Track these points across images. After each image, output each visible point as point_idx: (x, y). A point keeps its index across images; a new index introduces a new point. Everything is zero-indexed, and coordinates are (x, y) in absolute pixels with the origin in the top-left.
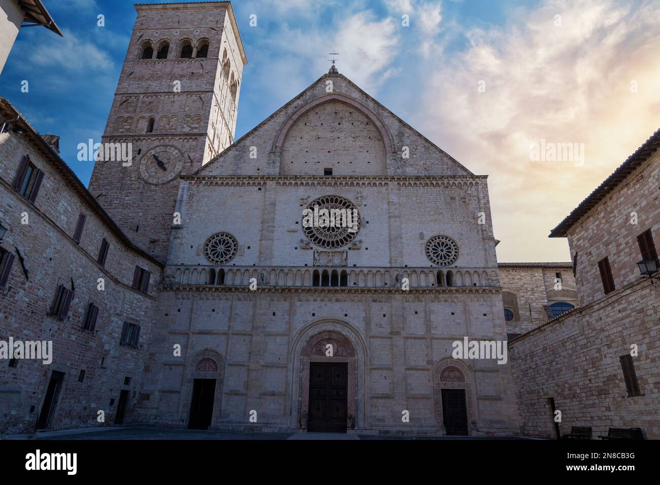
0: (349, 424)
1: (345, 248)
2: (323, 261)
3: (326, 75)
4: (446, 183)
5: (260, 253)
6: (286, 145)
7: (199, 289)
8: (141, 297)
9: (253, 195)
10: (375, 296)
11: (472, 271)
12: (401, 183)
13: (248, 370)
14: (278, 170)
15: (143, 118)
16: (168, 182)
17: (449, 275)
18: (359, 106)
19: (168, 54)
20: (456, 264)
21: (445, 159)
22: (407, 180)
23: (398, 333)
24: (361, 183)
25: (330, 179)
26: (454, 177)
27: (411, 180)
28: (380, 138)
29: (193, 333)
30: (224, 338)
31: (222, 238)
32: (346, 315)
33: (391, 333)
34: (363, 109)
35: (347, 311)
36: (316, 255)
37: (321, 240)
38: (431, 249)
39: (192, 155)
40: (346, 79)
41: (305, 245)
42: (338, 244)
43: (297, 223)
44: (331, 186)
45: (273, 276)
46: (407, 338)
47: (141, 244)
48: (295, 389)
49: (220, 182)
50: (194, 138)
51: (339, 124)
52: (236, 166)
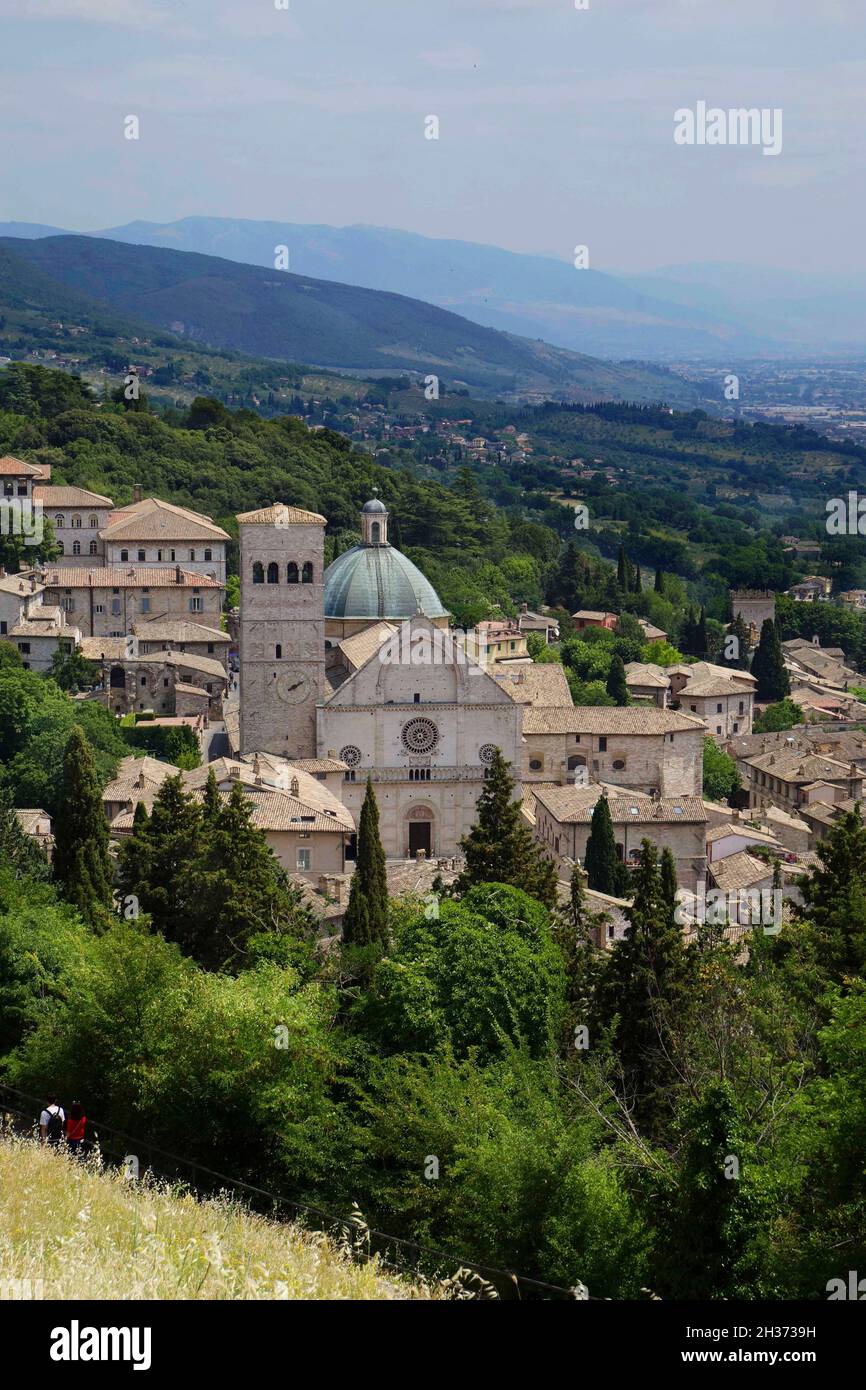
0: (431, 853)
1: (429, 754)
2: (414, 763)
4: (497, 707)
5: (376, 758)
9: (367, 719)
10: (447, 784)
12: (467, 708)
14: (383, 699)
15: (271, 644)
16: (303, 702)
19: (279, 578)
21: (497, 688)
23: (459, 806)
24: (440, 706)
25: (417, 703)
26: (502, 704)
27: (473, 706)
28: (453, 669)
31: (350, 749)
33: (456, 806)
35: (430, 793)
36: (411, 759)
37: (414, 748)
38: (482, 754)
39: (316, 678)
41: (403, 753)
42: (425, 752)
43: (398, 737)
44: (418, 708)
45: (386, 773)
46: (464, 808)
48: (401, 839)
50: (315, 664)
52: (354, 696)
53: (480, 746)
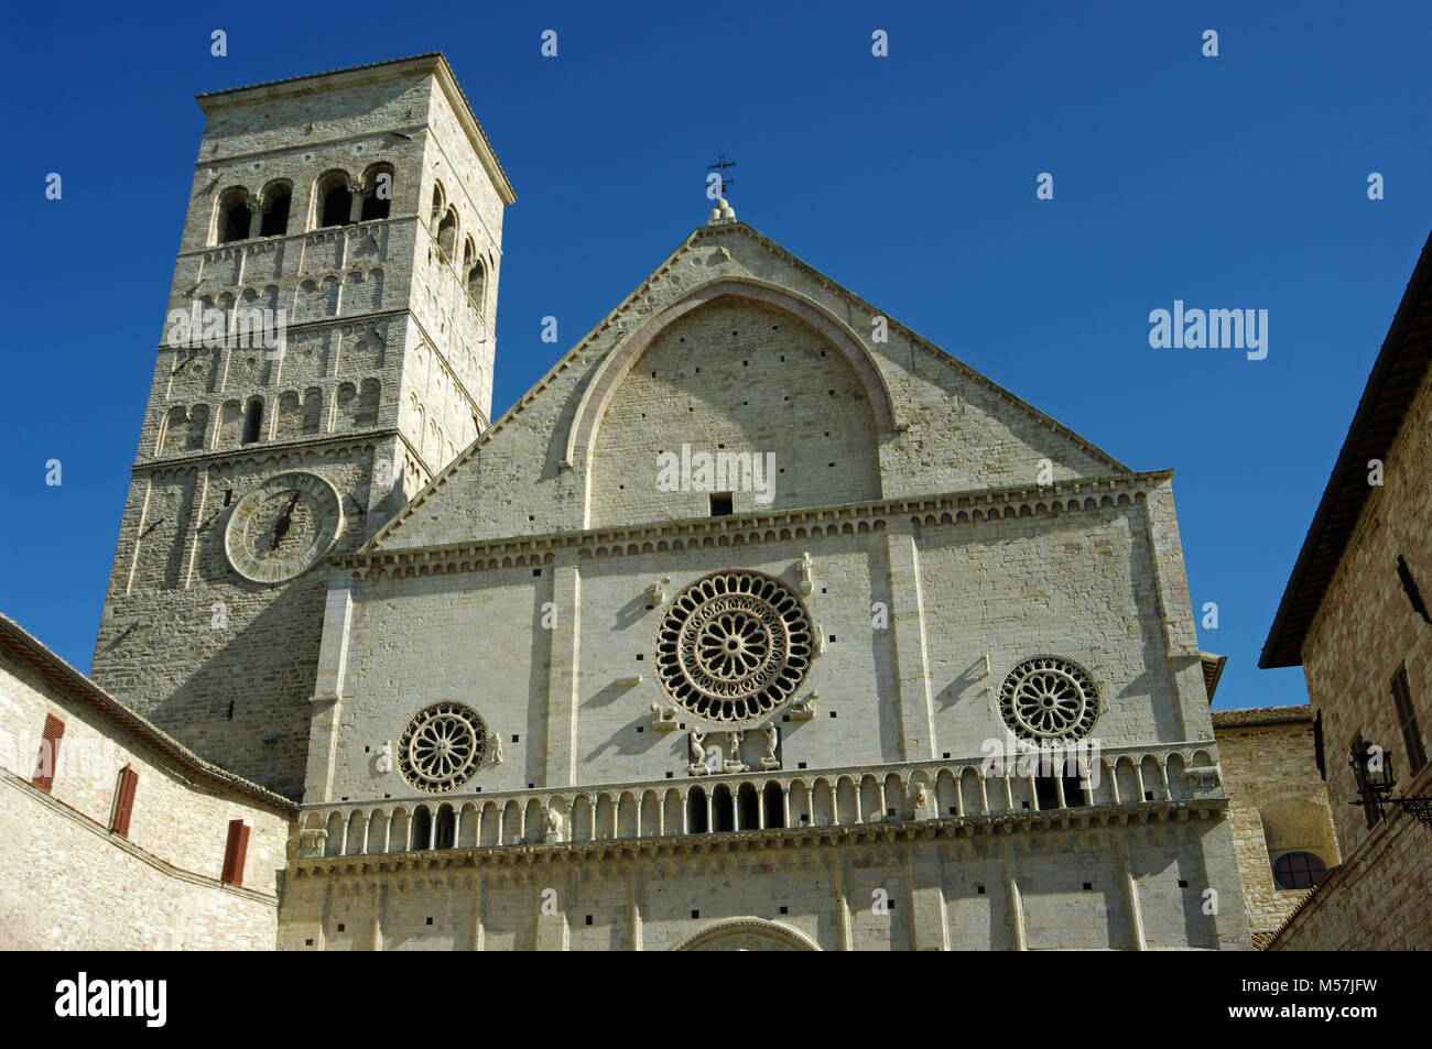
6: (603, 439)
8: (238, 900)
9: (520, 590)
10: (859, 852)
11: (1137, 762)
12: (922, 517)
14: (583, 514)
15: (232, 405)
16: (304, 574)
18: (795, 309)
19: (290, 222)
20: (1089, 738)
22: (939, 506)
24: (808, 527)
25: (724, 526)
27: (948, 505)
31: (444, 719)
32: (784, 910)
34: (807, 316)
35: (786, 897)
36: (697, 746)
37: (706, 699)
38: (1015, 700)
41: (661, 720)
42: (754, 709)
43: (640, 657)
44: (727, 544)
45: (581, 815)
47: (242, 750)
49: (431, 565)
50: (363, 444)
51: (746, 363)
52: (473, 514)
53: (999, 668)
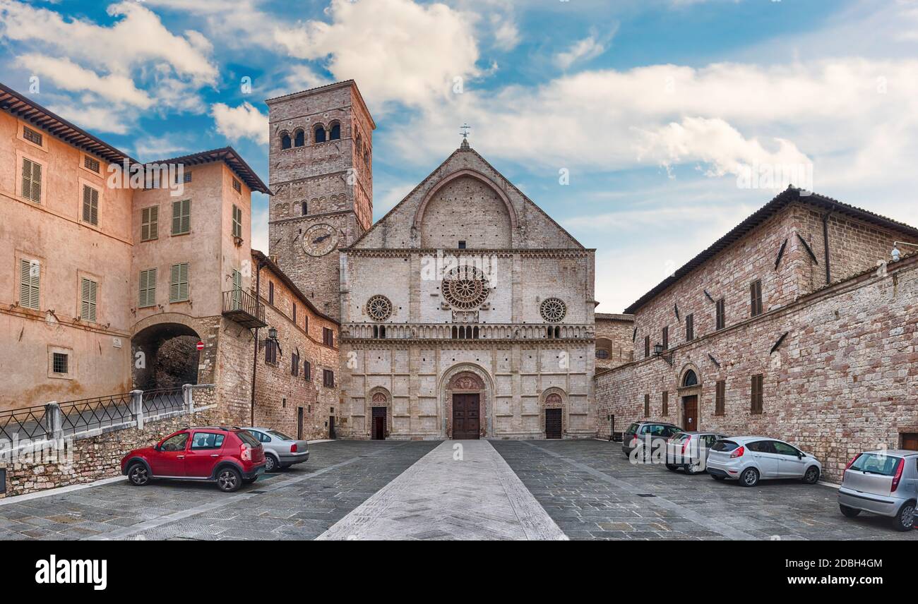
0: (481, 434)
1: (477, 309)
2: (460, 319)
3: (458, 150)
4: (560, 255)
5: (410, 312)
6: (425, 219)
7: (367, 342)
8: (330, 350)
9: (400, 265)
10: (500, 346)
11: (574, 327)
12: (524, 255)
13: (409, 400)
14: (420, 243)
15: (297, 203)
16: (329, 253)
17: (557, 330)
18: (488, 182)
20: (563, 321)
21: (561, 233)
22: (529, 252)
23: (516, 372)
24: (489, 254)
25: (464, 252)
26: (567, 250)
27: (532, 253)
28: (506, 212)
29: (368, 375)
30: (389, 378)
31: (379, 300)
32: (478, 360)
33: (512, 372)
34: (492, 185)
35: (478, 357)
36: (454, 315)
37: (457, 302)
38: (544, 309)
39: (343, 230)
40: (477, 154)
41: (445, 306)
42: (471, 306)
43: (438, 288)
45: (421, 331)
46: (522, 375)
48: (442, 412)
49: (372, 254)
50: (342, 215)
51: (471, 198)
52: (384, 240)
53: (542, 300)
